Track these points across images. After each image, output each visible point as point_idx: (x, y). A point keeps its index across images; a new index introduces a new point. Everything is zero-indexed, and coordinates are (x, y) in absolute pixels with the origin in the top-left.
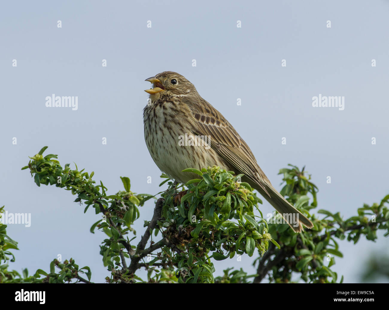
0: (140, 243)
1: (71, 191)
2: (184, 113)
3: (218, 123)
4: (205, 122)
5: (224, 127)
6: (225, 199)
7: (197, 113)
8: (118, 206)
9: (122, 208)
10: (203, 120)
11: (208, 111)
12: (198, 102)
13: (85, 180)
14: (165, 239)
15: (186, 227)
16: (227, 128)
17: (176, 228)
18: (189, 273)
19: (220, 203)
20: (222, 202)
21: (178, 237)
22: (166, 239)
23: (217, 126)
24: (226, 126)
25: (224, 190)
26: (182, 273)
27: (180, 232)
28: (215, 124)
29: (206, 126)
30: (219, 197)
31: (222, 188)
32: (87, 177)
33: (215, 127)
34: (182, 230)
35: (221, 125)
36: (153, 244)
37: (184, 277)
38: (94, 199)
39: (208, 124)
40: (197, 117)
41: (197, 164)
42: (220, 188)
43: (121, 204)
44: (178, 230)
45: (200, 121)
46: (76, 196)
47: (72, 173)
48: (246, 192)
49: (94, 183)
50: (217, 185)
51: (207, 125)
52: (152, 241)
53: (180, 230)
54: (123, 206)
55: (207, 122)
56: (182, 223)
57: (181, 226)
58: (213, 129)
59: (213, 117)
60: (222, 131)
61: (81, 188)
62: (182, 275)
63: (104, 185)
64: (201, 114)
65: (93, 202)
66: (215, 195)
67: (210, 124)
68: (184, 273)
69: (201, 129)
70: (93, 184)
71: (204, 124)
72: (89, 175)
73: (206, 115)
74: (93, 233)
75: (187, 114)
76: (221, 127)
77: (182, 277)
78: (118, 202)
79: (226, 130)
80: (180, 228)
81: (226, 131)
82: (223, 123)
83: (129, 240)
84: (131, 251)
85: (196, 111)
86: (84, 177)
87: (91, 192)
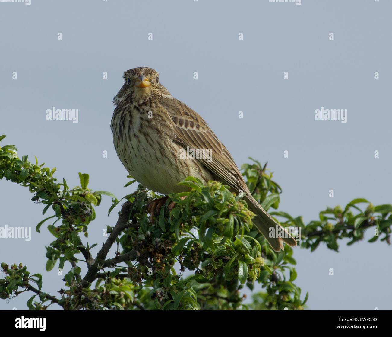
0: (100, 251)
1: (28, 187)
2: (162, 117)
3: (198, 127)
4: (183, 126)
5: (204, 131)
6: (227, 221)
7: (174, 117)
8: (82, 209)
9: (86, 212)
10: (181, 124)
11: (186, 114)
12: (175, 104)
13: (45, 176)
14: (136, 253)
15: (164, 241)
16: (208, 132)
17: (152, 242)
18: (166, 295)
19: (222, 226)
20: (224, 225)
21: (153, 252)
22: (137, 251)
23: (197, 131)
24: (206, 130)
25: (226, 210)
26: (160, 296)
27: (157, 247)
28: (195, 128)
29: (185, 131)
30: (221, 219)
31: (224, 209)
32: (48, 174)
33: (194, 131)
34: (159, 244)
35: (201, 129)
36: (119, 255)
37: (161, 300)
38: (55, 199)
39: (187, 128)
40: (175, 120)
41: (181, 173)
42: (222, 208)
43: (85, 207)
44: (155, 244)
45: (178, 125)
46: (34, 194)
47: (31, 168)
48: (250, 214)
49: (55, 180)
50: (219, 205)
51: (185, 129)
52: (117, 251)
53: (157, 244)
54: (87, 210)
55: (186, 126)
56: (160, 237)
57: (158, 240)
58: (193, 134)
59: (192, 120)
60: (202, 136)
61: (42, 186)
62: (159, 297)
63: (67, 185)
64: (179, 117)
65: (53, 202)
66: (216, 217)
67: (189, 128)
68: (162, 296)
69: (180, 134)
70: (54, 182)
71: (182, 129)
72: (50, 171)
73: (184, 118)
74: (39, 232)
75: (165, 118)
76: (201, 131)
77: (159, 300)
78: (81, 204)
79: (207, 134)
80: (157, 242)
81: (207, 136)
82: (204, 126)
83: (89, 247)
84: (90, 259)
85: (173, 113)
86: (45, 174)
87: (52, 191)
